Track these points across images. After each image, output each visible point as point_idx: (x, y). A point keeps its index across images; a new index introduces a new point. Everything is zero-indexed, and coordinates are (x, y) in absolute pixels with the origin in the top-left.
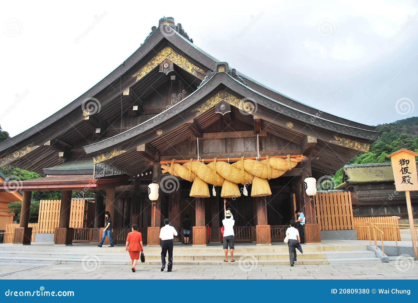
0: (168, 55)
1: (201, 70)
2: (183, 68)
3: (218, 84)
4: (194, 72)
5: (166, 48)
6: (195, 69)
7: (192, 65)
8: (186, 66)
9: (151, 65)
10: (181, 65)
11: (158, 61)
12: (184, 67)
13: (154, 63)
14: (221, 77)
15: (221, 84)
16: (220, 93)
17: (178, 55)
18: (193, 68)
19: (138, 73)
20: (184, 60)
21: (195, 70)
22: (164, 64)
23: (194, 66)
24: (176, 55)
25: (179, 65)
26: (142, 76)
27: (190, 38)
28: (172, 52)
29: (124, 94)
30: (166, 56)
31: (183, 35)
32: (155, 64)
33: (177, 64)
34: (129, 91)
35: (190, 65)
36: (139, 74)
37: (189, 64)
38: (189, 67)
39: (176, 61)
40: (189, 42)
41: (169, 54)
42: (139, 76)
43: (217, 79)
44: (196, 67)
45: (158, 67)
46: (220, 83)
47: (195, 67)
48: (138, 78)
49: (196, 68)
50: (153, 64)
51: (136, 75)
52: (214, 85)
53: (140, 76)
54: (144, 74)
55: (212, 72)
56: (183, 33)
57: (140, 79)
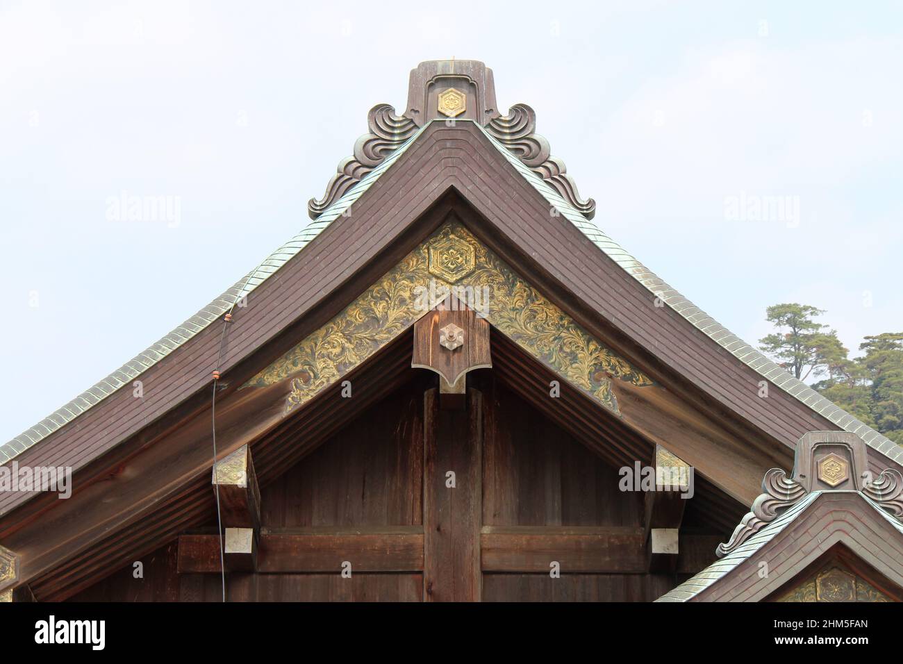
0: (462, 279)
1: (641, 378)
2: (544, 362)
3: (826, 547)
4: (602, 388)
5: (451, 236)
6: (609, 371)
7: (592, 347)
8: (561, 349)
9: (366, 326)
10: (531, 341)
11: (404, 308)
12: (550, 355)
13: (386, 317)
14: (842, 515)
15: (840, 545)
16: (824, 584)
17: (514, 284)
18: (598, 366)
19: (294, 364)
20: (549, 313)
21: (610, 377)
22: (436, 326)
23: (603, 355)
24: (504, 284)
25: (519, 342)
26: (318, 382)
27: (583, 199)
28: (483, 259)
29: (218, 479)
30: (452, 280)
31: (541, 170)
32: (387, 325)
33: (508, 332)
34: (244, 460)
35: (582, 343)
36: (299, 368)
37: (574, 337)
38: (574, 358)
39: (504, 314)
40: (577, 212)
41: (464, 273)
42: (300, 381)
43: (822, 523)
44: (613, 361)
45: (405, 342)
46: (832, 542)
47: (609, 361)
48: (294, 394)
49: (613, 368)
50: (376, 319)
51: (284, 375)
52: (806, 548)
53: (307, 381)
54: (326, 373)
55: (788, 477)
56: (546, 161)
57: (309, 398)
